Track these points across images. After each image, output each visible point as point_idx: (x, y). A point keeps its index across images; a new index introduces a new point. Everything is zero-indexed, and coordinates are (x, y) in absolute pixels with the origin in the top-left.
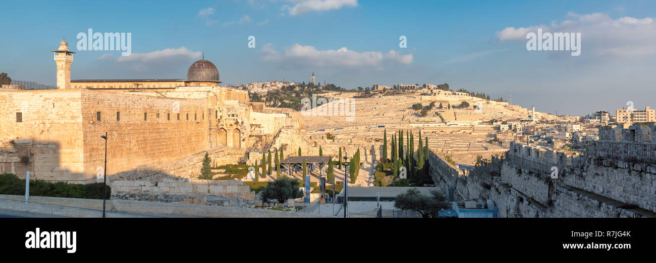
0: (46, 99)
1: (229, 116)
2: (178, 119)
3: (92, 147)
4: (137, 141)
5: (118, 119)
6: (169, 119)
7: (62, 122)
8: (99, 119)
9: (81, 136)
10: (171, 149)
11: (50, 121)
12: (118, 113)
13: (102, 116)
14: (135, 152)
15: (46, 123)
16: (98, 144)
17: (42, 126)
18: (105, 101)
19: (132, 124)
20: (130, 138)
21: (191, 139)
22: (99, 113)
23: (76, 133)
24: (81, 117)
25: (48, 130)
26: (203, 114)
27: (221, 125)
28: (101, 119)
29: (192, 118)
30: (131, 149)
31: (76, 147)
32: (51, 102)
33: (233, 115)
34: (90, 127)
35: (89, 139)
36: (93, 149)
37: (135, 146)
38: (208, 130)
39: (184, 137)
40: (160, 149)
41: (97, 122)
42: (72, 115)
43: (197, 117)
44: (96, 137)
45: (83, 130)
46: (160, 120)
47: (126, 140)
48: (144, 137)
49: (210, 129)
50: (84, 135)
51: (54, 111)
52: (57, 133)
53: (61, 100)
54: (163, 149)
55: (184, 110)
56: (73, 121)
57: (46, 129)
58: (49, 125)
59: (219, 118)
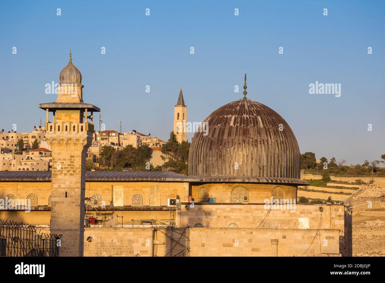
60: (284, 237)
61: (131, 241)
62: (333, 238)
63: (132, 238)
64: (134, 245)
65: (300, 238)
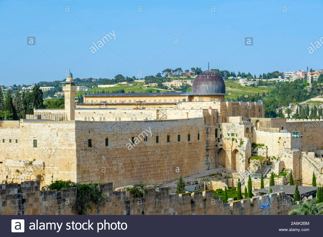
0: (52, 129)
1: (229, 135)
2: (168, 141)
3: (83, 170)
4: (124, 164)
5: (107, 144)
6: (157, 141)
7: (63, 148)
8: (90, 145)
9: (75, 161)
10: (159, 172)
11: (55, 148)
12: (107, 140)
13: (93, 143)
14: (122, 174)
15: (52, 149)
16: (89, 167)
17: (49, 151)
18: (95, 130)
19: (120, 148)
20: (117, 161)
21: (182, 161)
22: (90, 141)
23: (72, 158)
24: (75, 144)
25: (54, 155)
26: (199, 135)
27: (221, 145)
28: (92, 145)
29: (184, 138)
30: (118, 172)
31: (72, 170)
32: (55, 131)
33: (233, 135)
34: (82, 153)
35: (82, 163)
36: (85, 171)
37: (122, 168)
38: (205, 151)
39: (174, 159)
40: (147, 172)
41: (88, 148)
42: (69, 142)
43: (191, 138)
44: (87, 161)
45: (77, 156)
46: (148, 144)
47: (113, 163)
48: (131, 160)
49: (207, 150)
50: (77, 159)
51: (58, 139)
52: (59, 157)
53: (62, 130)
54: (151, 171)
55: (174, 131)
56: (70, 148)
57: (52, 154)
58: (54, 151)
59: (219, 137)
60: (189, 111)
61: (151, 113)
62: (201, 111)
63: (152, 112)
64: (152, 114)
65: (193, 112)
